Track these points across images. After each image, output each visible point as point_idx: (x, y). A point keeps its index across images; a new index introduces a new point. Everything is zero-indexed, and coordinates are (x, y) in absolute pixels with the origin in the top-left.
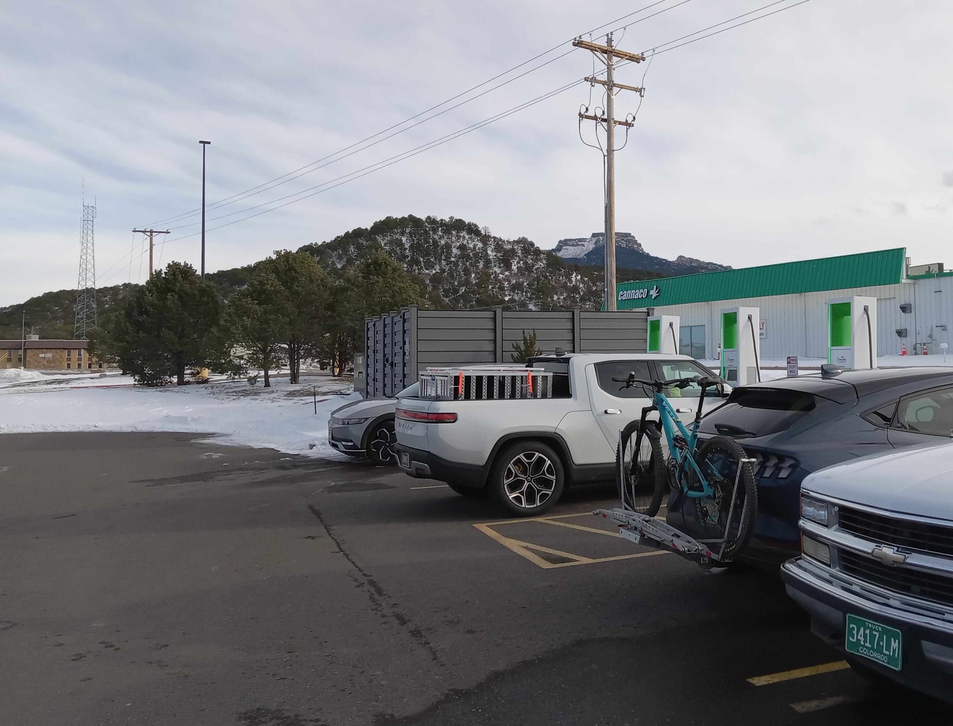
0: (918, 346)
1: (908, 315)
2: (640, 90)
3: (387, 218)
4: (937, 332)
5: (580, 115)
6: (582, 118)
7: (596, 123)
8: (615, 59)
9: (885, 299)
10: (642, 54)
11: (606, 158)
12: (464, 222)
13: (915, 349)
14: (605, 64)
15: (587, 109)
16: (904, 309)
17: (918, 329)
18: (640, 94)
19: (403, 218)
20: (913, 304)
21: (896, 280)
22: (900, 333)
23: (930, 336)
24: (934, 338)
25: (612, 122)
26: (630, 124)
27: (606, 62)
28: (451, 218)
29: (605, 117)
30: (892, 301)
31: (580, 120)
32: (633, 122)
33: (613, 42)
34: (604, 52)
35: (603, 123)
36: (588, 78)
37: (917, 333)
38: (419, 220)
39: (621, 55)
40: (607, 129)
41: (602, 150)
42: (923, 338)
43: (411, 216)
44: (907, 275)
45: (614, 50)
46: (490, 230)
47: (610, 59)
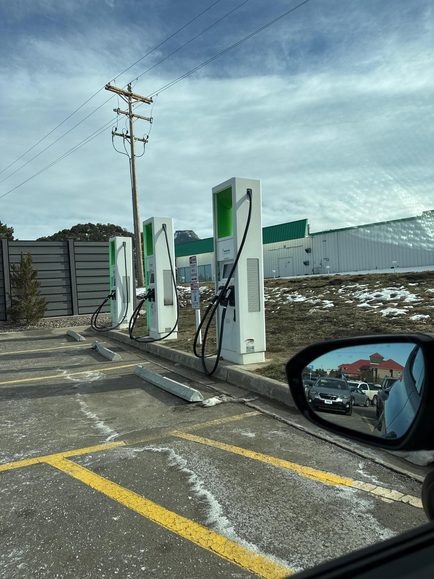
0: (315, 269)
1: (309, 254)
2: (150, 120)
3: (78, 224)
4: (324, 262)
5: (113, 133)
6: (114, 135)
7: (124, 139)
8: (133, 100)
9: (298, 247)
10: (151, 98)
11: (131, 160)
12: (114, 226)
13: (313, 271)
14: (127, 102)
15: (116, 129)
16: (308, 251)
17: (314, 260)
18: (150, 122)
19: (86, 224)
20: (312, 248)
21: (303, 236)
22: (306, 263)
23: (321, 264)
24: (322, 265)
25: (134, 138)
26: (146, 140)
27: (128, 101)
28: (109, 224)
29: (129, 135)
30: (301, 247)
31: (113, 136)
32: (147, 140)
33: (131, 89)
34: (126, 95)
35: (128, 139)
36: (116, 109)
37: (314, 263)
38: (94, 225)
39: (136, 97)
40: (130, 142)
41: (128, 156)
42: (317, 265)
43: (89, 223)
44: (309, 233)
45: (132, 94)
46: (127, 229)
47: (130, 99)
